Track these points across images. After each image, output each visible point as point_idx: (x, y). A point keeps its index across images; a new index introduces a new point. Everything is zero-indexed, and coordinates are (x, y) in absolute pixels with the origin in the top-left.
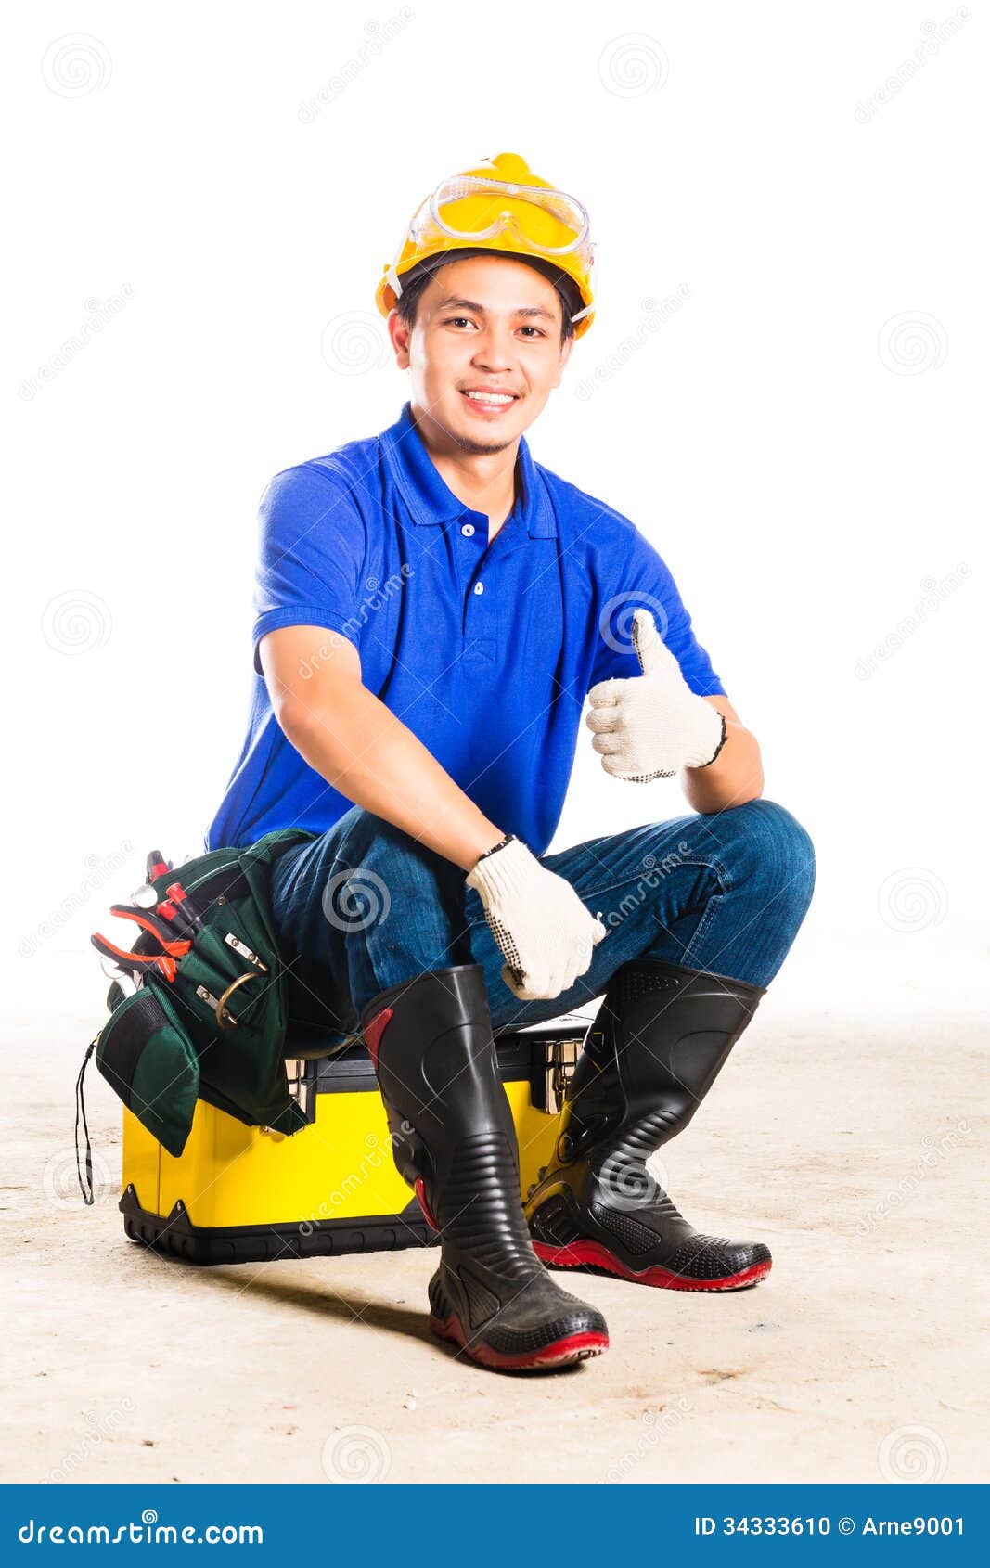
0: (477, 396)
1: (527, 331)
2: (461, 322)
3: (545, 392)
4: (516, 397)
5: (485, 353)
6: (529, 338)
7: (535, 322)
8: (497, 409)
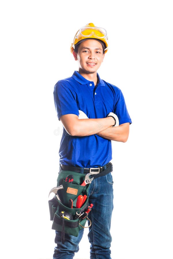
0: (89, 64)
1: (97, 52)
2: (86, 51)
3: (100, 63)
4: (96, 64)
5: (90, 56)
6: (98, 54)
7: (98, 51)
8: (93, 66)
